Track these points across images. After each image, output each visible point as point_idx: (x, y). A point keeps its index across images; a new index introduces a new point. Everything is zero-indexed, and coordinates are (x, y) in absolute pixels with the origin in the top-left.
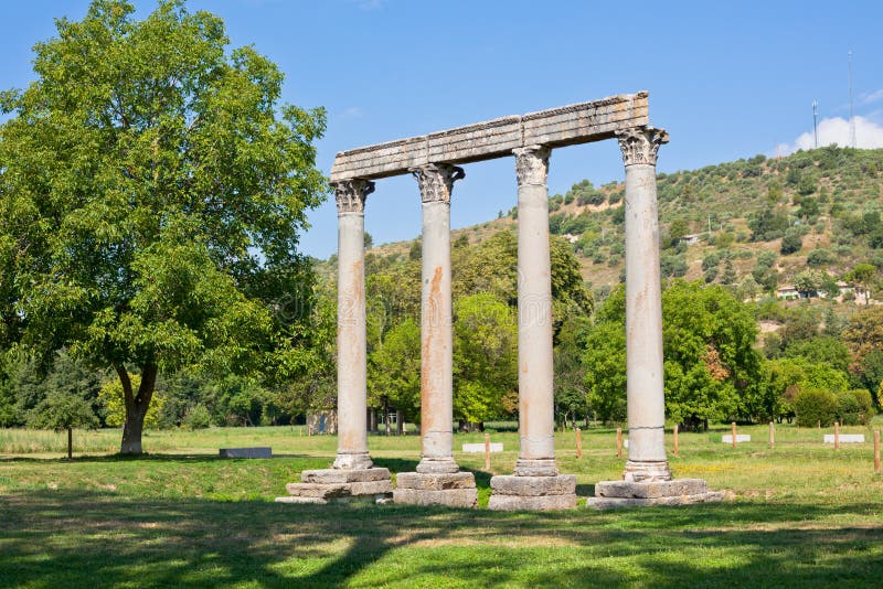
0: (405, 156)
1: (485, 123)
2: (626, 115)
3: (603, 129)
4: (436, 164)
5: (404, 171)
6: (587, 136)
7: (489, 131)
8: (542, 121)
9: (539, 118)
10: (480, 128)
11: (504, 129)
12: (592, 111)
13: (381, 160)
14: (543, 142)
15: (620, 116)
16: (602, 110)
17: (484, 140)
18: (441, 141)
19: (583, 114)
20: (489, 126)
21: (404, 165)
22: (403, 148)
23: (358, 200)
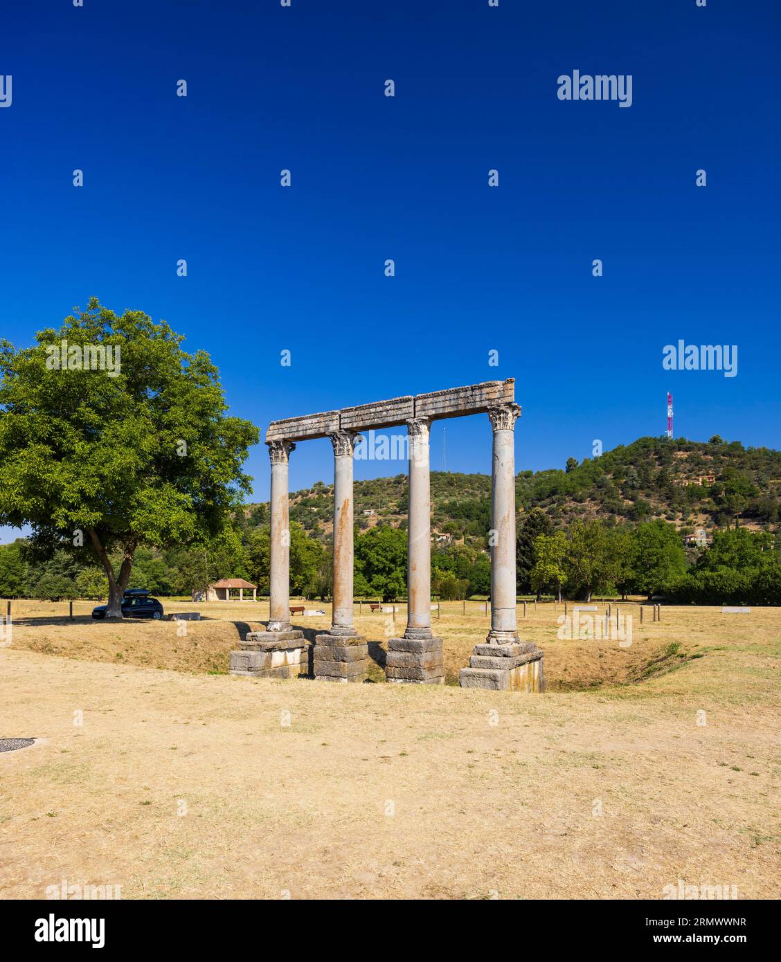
0: (322, 425)
1: (385, 401)
2: (497, 395)
3: (478, 405)
4: (346, 430)
5: (322, 435)
6: (465, 410)
7: (388, 407)
8: (430, 400)
9: (428, 398)
10: (381, 405)
11: (401, 405)
12: (469, 393)
13: (304, 427)
14: (430, 414)
15: (492, 396)
16: (477, 392)
17: (385, 413)
18: (351, 414)
19: (462, 394)
20: (387, 404)
21: (322, 430)
22: (322, 419)
23: (285, 455)
